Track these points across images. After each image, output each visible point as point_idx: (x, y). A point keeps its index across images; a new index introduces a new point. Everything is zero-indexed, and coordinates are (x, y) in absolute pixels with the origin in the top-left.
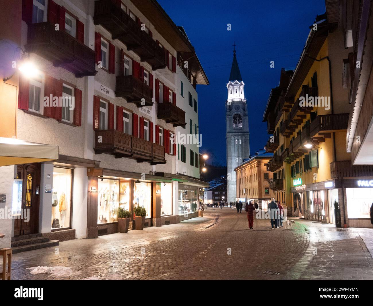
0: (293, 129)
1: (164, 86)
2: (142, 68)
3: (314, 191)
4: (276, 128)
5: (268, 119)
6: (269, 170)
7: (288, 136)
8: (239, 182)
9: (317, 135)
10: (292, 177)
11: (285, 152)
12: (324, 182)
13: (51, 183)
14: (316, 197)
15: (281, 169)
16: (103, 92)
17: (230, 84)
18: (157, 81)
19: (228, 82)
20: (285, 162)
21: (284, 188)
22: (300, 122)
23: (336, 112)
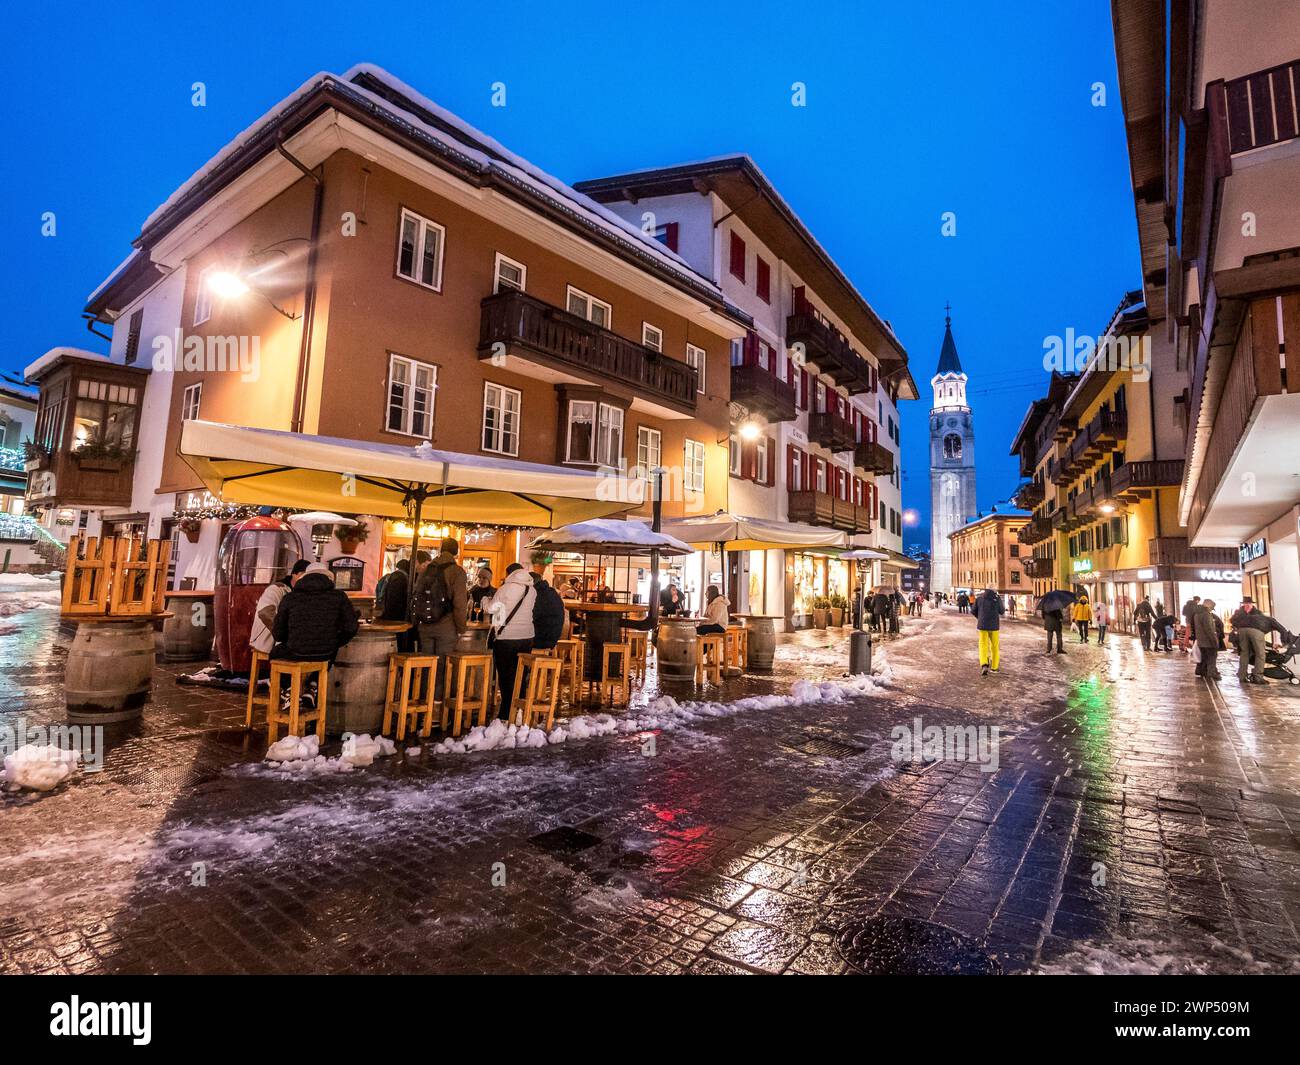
0: (1075, 474)
1: (862, 415)
2: (837, 395)
3: (1116, 583)
4: (1038, 468)
5: (1022, 451)
6: (1022, 541)
7: (1063, 485)
8: (958, 559)
9: (1125, 493)
10: (1072, 555)
11: (1057, 514)
12: (1137, 569)
13: (748, 561)
14: (1120, 594)
15: (1047, 541)
16: (795, 438)
17: (940, 380)
18: (855, 410)
19: (934, 376)
20: (1058, 529)
21: (1055, 575)
22: (1090, 464)
23: (1162, 456)
